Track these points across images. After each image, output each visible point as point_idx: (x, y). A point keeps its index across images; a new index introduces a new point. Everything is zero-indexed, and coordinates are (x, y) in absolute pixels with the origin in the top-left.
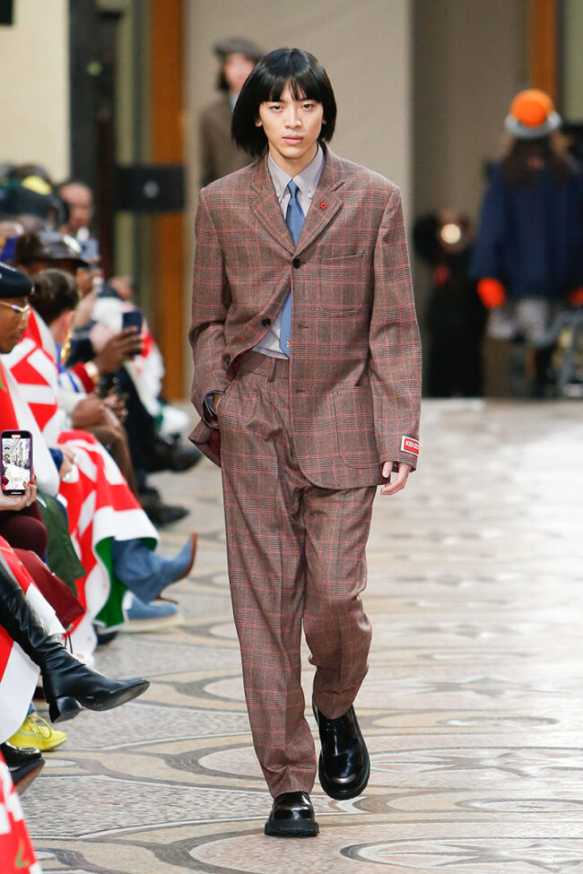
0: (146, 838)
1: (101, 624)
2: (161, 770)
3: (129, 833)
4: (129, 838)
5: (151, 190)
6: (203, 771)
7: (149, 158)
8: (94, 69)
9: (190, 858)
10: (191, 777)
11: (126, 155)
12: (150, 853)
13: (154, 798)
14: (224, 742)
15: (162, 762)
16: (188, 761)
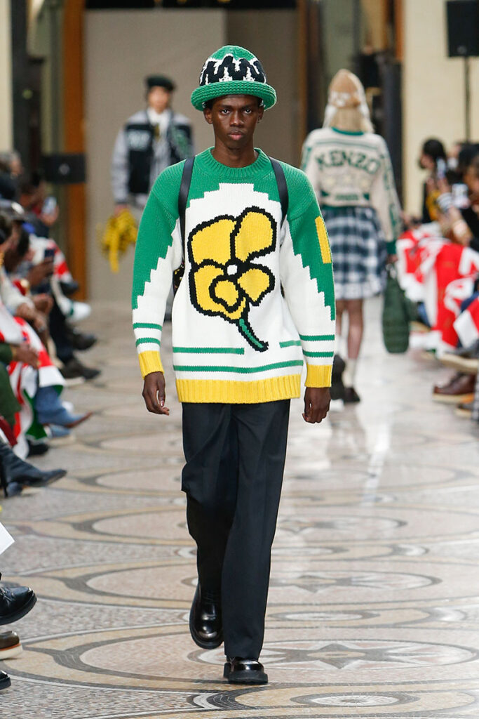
0: (60, 574)
1: (32, 438)
2: (69, 531)
3: (49, 571)
4: (50, 574)
5: (64, 169)
6: (94, 532)
7: (63, 149)
8: (27, 94)
9: (86, 586)
10: (88, 536)
11: (48, 147)
12: (62, 584)
13: (64, 549)
14: (108, 514)
15: (70, 528)
16: (86, 526)
